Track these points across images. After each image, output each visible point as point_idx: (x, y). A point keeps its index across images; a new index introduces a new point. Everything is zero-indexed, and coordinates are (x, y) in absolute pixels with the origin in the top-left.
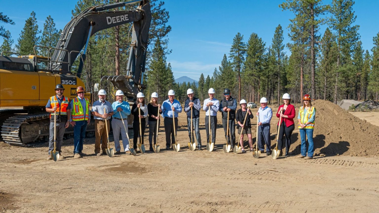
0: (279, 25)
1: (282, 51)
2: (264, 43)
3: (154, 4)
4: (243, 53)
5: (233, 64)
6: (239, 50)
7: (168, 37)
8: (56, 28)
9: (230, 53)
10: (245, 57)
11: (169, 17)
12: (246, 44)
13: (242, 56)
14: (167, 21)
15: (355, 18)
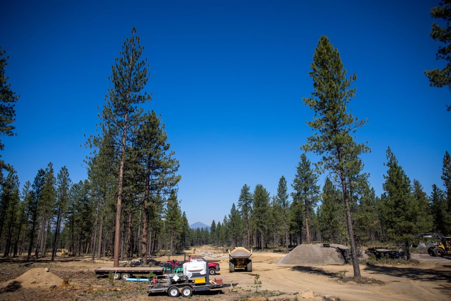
0: (283, 177)
1: (287, 200)
2: (268, 193)
3: (164, 153)
4: (250, 202)
5: (241, 212)
6: (247, 199)
7: (178, 187)
8: (69, 179)
9: (239, 202)
10: (252, 205)
11: (179, 166)
12: (252, 194)
13: (249, 205)
14: (177, 170)
15: (363, 166)
